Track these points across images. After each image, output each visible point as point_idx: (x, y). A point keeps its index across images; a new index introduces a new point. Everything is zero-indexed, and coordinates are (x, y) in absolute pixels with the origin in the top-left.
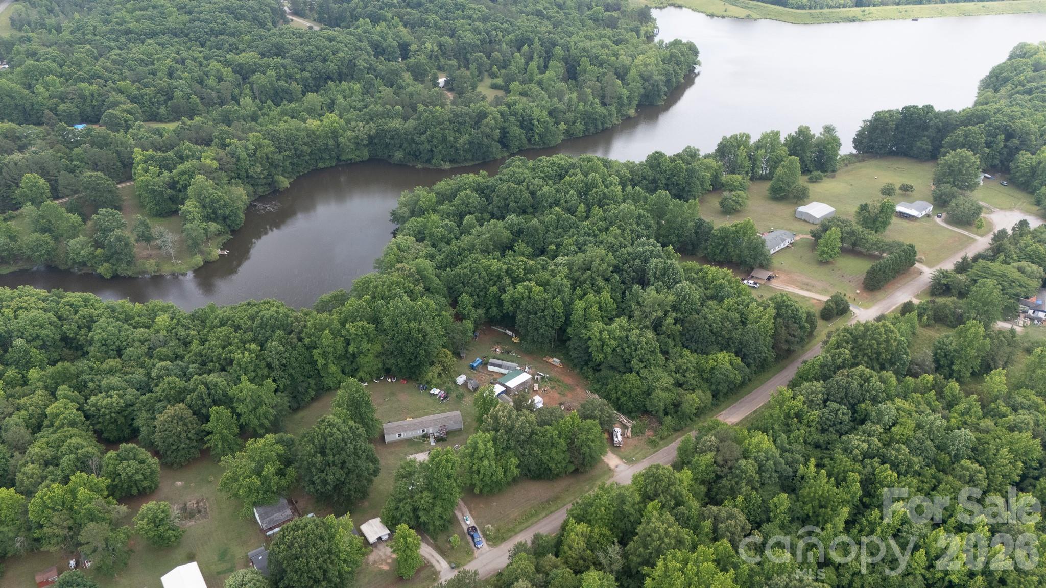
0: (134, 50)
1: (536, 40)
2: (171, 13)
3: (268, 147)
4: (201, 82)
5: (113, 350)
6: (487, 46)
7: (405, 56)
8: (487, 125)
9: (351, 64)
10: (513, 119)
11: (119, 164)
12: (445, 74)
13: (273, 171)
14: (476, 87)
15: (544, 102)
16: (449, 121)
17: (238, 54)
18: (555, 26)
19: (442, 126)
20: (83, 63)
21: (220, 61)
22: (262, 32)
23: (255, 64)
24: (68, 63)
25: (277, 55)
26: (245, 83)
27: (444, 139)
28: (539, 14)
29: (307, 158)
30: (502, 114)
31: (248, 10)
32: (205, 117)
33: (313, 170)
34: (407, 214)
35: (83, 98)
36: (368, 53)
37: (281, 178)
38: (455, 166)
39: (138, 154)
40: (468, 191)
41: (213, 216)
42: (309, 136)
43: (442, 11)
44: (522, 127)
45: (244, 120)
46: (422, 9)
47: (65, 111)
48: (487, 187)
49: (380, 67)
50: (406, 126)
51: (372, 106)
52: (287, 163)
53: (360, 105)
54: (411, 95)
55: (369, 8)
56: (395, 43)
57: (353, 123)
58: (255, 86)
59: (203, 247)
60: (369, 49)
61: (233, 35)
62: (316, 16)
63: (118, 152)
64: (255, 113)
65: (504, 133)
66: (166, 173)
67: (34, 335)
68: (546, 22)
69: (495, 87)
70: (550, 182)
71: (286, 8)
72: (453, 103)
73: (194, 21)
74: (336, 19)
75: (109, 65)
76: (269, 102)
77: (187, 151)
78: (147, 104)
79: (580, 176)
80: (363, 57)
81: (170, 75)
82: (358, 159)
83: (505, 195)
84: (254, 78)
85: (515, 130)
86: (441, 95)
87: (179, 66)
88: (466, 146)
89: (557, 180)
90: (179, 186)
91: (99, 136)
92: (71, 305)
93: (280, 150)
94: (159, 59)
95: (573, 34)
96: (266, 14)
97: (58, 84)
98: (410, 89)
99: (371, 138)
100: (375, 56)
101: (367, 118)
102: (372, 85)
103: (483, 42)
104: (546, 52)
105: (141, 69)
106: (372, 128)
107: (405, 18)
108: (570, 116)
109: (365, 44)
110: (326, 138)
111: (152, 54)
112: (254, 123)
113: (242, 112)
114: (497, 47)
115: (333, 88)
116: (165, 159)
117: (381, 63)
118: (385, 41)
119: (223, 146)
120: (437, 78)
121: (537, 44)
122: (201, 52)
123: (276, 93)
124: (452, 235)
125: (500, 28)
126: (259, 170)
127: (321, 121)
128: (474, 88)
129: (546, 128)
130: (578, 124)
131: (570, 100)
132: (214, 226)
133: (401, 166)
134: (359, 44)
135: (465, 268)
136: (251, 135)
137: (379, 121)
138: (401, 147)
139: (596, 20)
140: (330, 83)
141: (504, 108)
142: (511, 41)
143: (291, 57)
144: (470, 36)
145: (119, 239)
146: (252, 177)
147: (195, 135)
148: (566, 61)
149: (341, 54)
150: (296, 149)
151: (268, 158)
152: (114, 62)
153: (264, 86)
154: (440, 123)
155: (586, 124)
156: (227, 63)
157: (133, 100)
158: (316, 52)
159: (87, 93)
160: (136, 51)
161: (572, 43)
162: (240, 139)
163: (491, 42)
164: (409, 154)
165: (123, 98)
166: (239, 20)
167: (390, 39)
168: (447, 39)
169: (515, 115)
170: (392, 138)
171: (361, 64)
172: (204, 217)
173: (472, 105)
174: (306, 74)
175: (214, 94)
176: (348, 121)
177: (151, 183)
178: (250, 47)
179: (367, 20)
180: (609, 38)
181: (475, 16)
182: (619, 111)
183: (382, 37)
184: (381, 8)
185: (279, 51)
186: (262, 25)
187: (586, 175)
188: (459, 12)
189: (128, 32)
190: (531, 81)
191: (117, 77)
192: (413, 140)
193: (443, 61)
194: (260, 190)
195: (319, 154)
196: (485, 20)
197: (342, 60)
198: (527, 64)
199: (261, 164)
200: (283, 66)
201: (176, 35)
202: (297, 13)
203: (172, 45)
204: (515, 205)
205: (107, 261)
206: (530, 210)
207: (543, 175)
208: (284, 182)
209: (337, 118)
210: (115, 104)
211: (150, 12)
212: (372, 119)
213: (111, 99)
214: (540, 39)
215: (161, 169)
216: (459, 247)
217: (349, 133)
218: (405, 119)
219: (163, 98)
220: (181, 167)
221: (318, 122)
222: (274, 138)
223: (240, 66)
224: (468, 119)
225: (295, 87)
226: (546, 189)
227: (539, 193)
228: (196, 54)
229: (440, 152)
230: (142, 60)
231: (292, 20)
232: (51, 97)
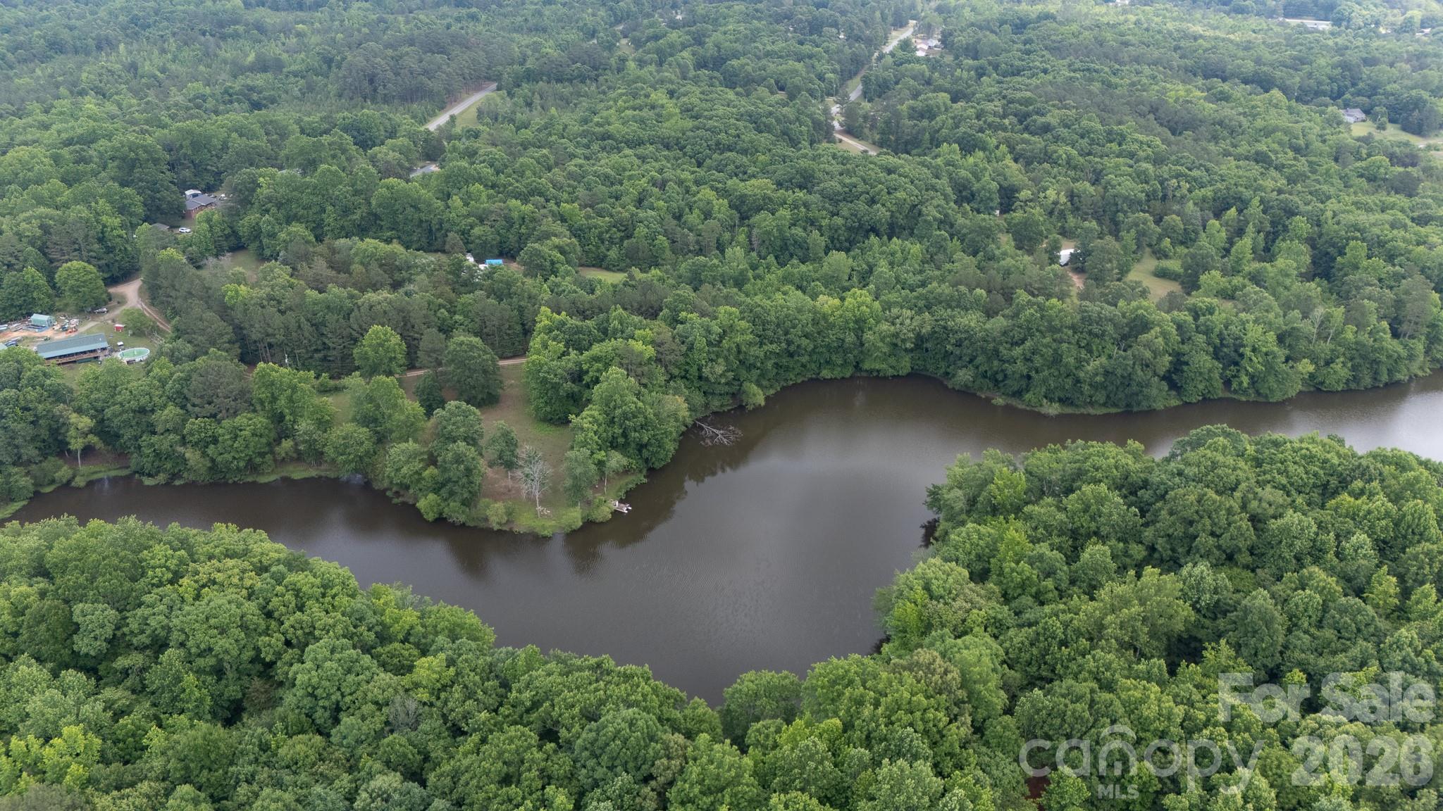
0: (603, 162)
1: (1256, 202)
2: (670, 116)
3: (744, 334)
4: (678, 217)
5: (324, 707)
6: (1157, 205)
7: (1006, 208)
8: (1148, 345)
9: (914, 212)
10: (1201, 339)
11: (518, 328)
12: (1073, 244)
13: (743, 373)
14: (1128, 271)
15: (1271, 316)
16: (1073, 327)
17: (742, 180)
18: (1291, 181)
19: (1057, 336)
20: (528, 173)
21: (717, 190)
22: (789, 152)
23: (765, 197)
24: (509, 170)
25: (801, 187)
26: (741, 225)
27: (1057, 360)
28: (1260, 158)
29: (805, 359)
30: (1180, 327)
31: (778, 121)
32: (667, 272)
33: (811, 380)
34: (960, 505)
35: (510, 223)
36: (946, 197)
37: (754, 388)
38: (1069, 410)
39: (545, 317)
40: (1103, 487)
41: (621, 440)
42: (815, 322)
43: (1084, 142)
44: (1216, 355)
45: (723, 283)
46: (1049, 136)
47: (479, 238)
48: (1145, 484)
49: (960, 220)
50: (988, 326)
51: (935, 284)
52: (769, 364)
53: (913, 279)
54: (1007, 273)
55: (962, 129)
56: (994, 186)
57: (895, 311)
58: (755, 231)
59: (589, 493)
60: (949, 190)
61: (744, 152)
62: (877, 137)
63: (521, 310)
64: (742, 273)
65: (1179, 363)
66: (573, 354)
67: (203, 646)
68: (1273, 172)
69: (1162, 274)
70: (1300, 500)
71: (836, 124)
72: (1083, 296)
73: (698, 128)
74: (906, 143)
75: (561, 179)
76: (771, 258)
77: (616, 322)
78: (594, 240)
79: (1381, 502)
80: (935, 202)
81: (640, 202)
82: (890, 372)
83: (1189, 513)
84: (756, 219)
85: (1203, 361)
86: (1062, 278)
87: (655, 190)
88: (1098, 379)
89: (1316, 496)
90: (587, 379)
91: (502, 282)
92: (297, 593)
93: (762, 340)
94: (630, 178)
95: (1329, 198)
96: (804, 128)
97: (484, 198)
98: (1008, 262)
99: (920, 340)
100: (956, 202)
101: (921, 303)
102: (941, 248)
103: (1150, 196)
104: (1273, 224)
105: (602, 189)
106: (926, 323)
107: (1019, 147)
108: (1326, 347)
109: (943, 182)
110: (844, 329)
111: (624, 170)
112: (735, 290)
113: (725, 269)
114: (1176, 207)
115: (876, 248)
116: (579, 331)
117: (964, 214)
118: (978, 180)
119: (675, 321)
120: (1058, 249)
121: (1255, 208)
122: (693, 173)
123: (784, 247)
124: (1049, 583)
125: (1186, 176)
126: (720, 369)
127: (843, 299)
128: (1124, 271)
129: (1270, 367)
130: (1337, 366)
131: (1327, 318)
132: (616, 460)
133: (966, 394)
134: (934, 181)
135: (1078, 699)
136: (722, 309)
137: (943, 312)
138: (971, 361)
139: (1372, 179)
140: (873, 239)
141: (1186, 317)
142: (1204, 199)
143: (821, 193)
144: (1129, 184)
145: (458, 459)
146: (707, 379)
147: (639, 299)
148: (1311, 242)
149: (900, 195)
150: (789, 343)
151: (739, 352)
152: (571, 176)
153: (769, 233)
154: (1053, 330)
155: (1354, 368)
156: (723, 193)
157: (577, 233)
158: (861, 187)
159: (515, 215)
160: (606, 163)
161: (1329, 214)
162: (703, 315)
163: (1164, 198)
164: (984, 375)
165: (558, 227)
166: (761, 132)
167: (987, 178)
168: (1085, 187)
169: (1207, 332)
170: (959, 344)
171: (931, 212)
172: (605, 441)
173: (1121, 303)
174: (839, 221)
175: (692, 237)
176: (887, 306)
177: (545, 368)
178: (764, 172)
179: (956, 146)
180: (1402, 211)
181: (1141, 153)
182: (1428, 351)
183: (974, 174)
184: (981, 130)
185: (806, 181)
186: (794, 143)
187: (1396, 498)
188: (1114, 146)
189: (605, 137)
190: (1236, 271)
191: (565, 196)
192: (996, 352)
193: (1072, 221)
194: (715, 404)
195: (827, 355)
196: (1158, 161)
197: (900, 204)
198: (1231, 242)
199: (726, 359)
200: (806, 205)
201: (668, 147)
202: (850, 131)
203: (656, 160)
204: (1211, 540)
205: (436, 491)
206: (1245, 558)
207: (1284, 481)
208: (757, 395)
209: (869, 299)
210: (547, 236)
211: (646, 113)
212: (928, 307)
213: (544, 228)
214: (1262, 202)
215: (567, 346)
216: (1066, 625)
217: (885, 327)
218: (990, 313)
219: (619, 235)
220: (596, 349)
221: (837, 302)
222: (757, 319)
223: (743, 198)
224: (1110, 328)
225: (817, 239)
226: (1292, 517)
227: (1273, 525)
228: (686, 175)
229: (1044, 381)
230: (607, 177)
231: (841, 141)
232: (468, 216)
